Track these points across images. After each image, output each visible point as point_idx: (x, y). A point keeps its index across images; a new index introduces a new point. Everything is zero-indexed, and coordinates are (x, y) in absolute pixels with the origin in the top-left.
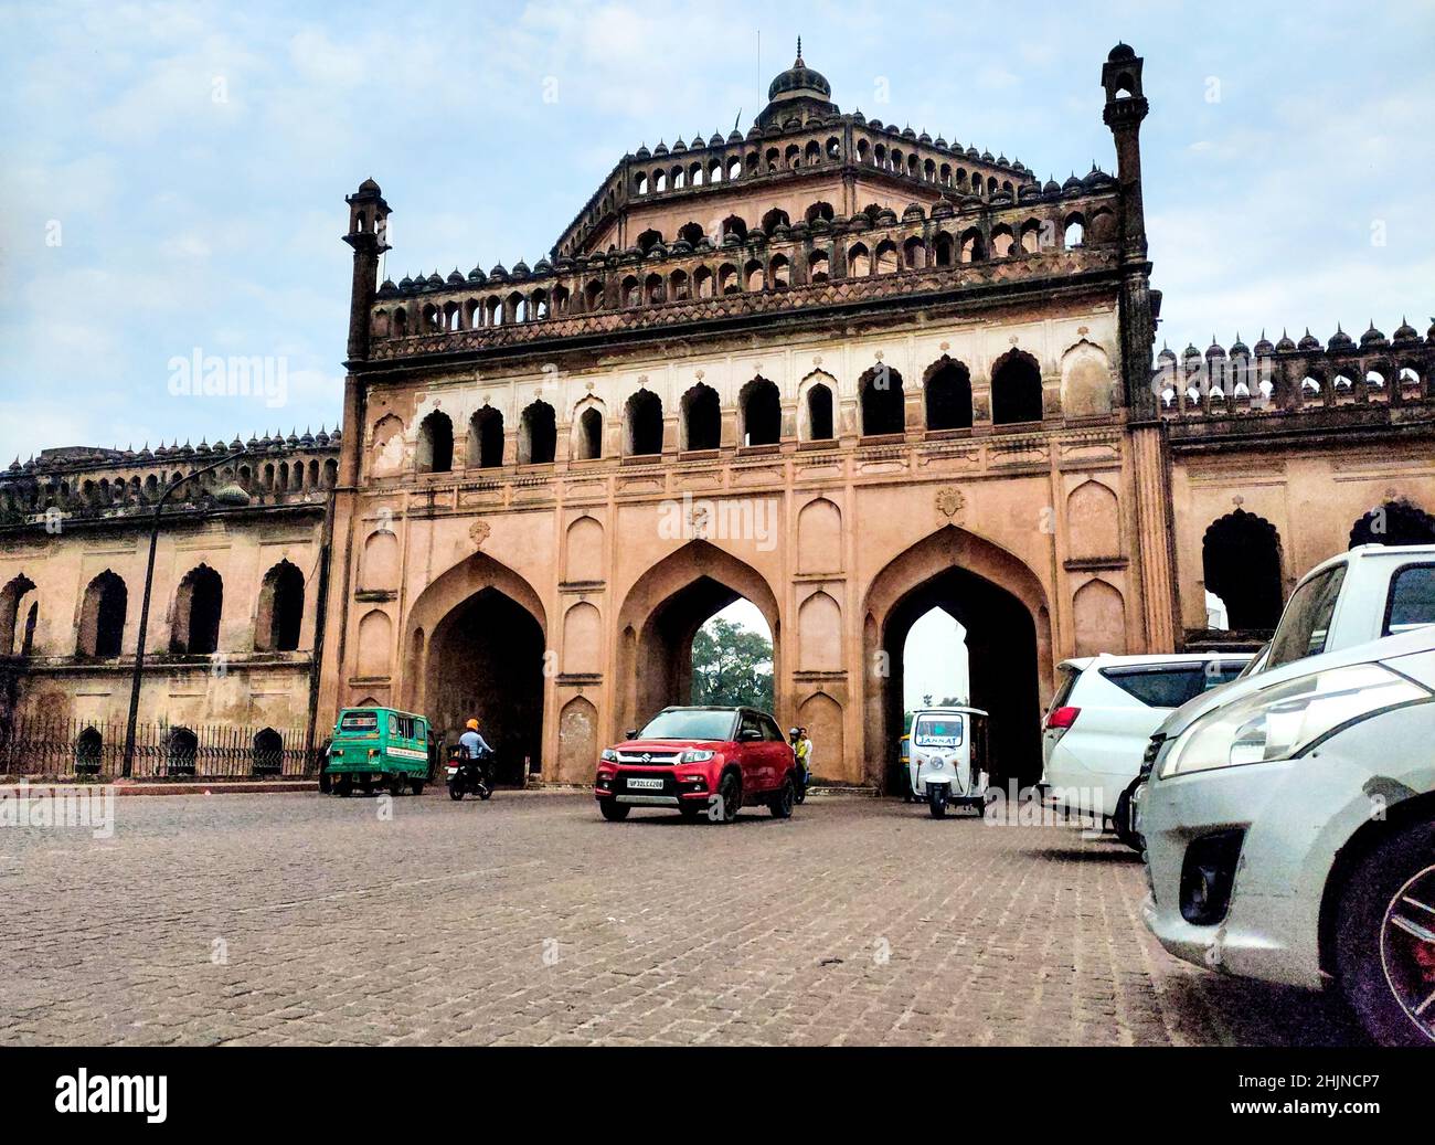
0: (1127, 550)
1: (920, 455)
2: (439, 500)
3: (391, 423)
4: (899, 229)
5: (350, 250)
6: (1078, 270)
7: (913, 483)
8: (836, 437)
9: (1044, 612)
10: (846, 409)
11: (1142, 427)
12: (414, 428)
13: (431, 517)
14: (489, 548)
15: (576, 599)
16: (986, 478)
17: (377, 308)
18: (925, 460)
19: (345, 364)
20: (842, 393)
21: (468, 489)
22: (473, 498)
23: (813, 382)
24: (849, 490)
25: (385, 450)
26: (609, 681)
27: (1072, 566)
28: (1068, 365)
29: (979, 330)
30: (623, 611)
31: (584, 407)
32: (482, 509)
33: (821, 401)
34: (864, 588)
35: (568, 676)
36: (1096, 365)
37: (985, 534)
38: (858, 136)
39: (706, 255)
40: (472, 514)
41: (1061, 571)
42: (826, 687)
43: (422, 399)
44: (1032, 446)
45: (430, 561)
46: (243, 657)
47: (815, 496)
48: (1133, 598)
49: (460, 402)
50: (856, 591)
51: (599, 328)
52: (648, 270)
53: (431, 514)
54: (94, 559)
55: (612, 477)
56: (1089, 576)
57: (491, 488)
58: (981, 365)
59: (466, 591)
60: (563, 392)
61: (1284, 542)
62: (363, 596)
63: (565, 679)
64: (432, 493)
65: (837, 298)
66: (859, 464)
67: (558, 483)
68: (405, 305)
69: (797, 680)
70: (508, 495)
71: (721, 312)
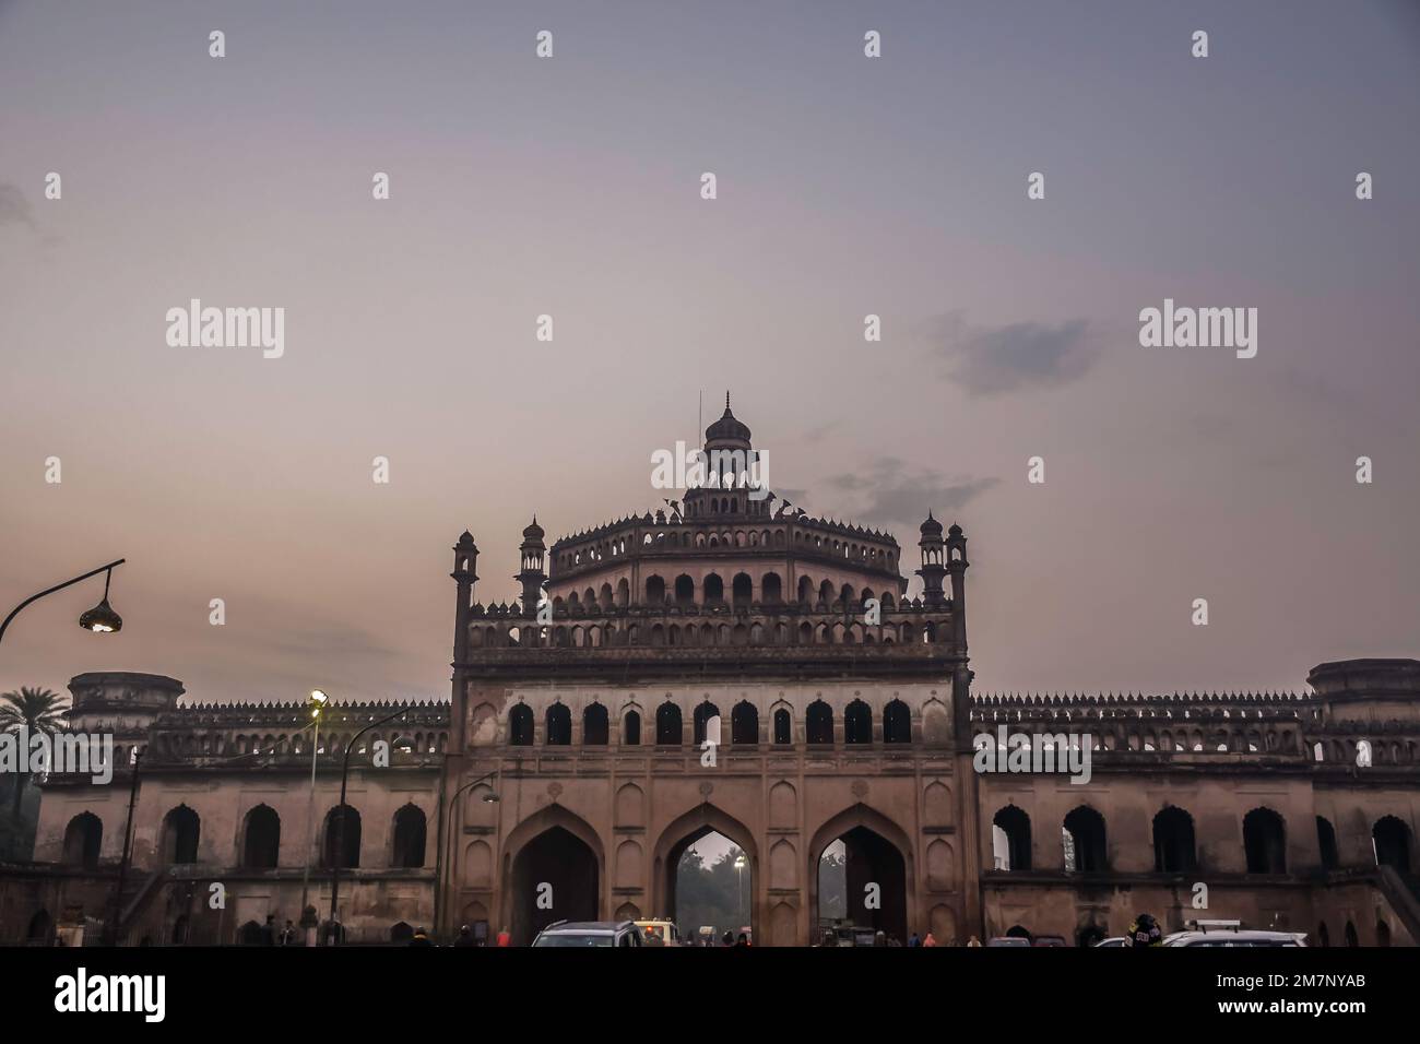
0: (955, 823)
1: (843, 759)
2: (524, 766)
3: (486, 709)
4: (831, 617)
5: (455, 583)
6: (931, 656)
7: (839, 776)
8: (793, 742)
9: (911, 855)
10: (799, 726)
11: (963, 753)
12: (504, 716)
13: (519, 777)
14: (560, 800)
15: (625, 838)
16: (880, 776)
17: (474, 625)
18: (846, 762)
19: (452, 665)
20: (797, 716)
21: (546, 759)
22: (549, 766)
23: (778, 707)
24: (801, 779)
25: (482, 727)
26: (647, 892)
27: (928, 831)
28: (926, 711)
29: (877, 686)
30: (656, 848)
31: (628, 710)
32: (557, 774)
33: (783, 718)
34: (809, 839)
35: (620, 889)
36: (939, 713)
37: (879, 809)
39: (710, 617)
40: (549, 777)
41: (921, 834)
42: (787, 899)
43: (510, 694)
44: (906, 758)
45: (519, 808)
46: (379, 871)
47: (779, 780)
48: (958, 851)
49: (539, 699)
50: (805, 841)
51: (637, 656)
52: (671, 621)
53: (519, 774)
54: (250, 795)
55: (649, 758)
56: (934, 838)
57: (563, 760)
58: (878, 707)
59: (540, 829)
60: (616, 700)
61: (1033, 824)
62: (469, 830)
63: (619, 891)
64: (519, 761)
65: (794, 655)
66: (807, 762)
67: (611, 760)
68: (494, 625)
69: (770, 895)
70: (574, 765)
71: (719, 655)
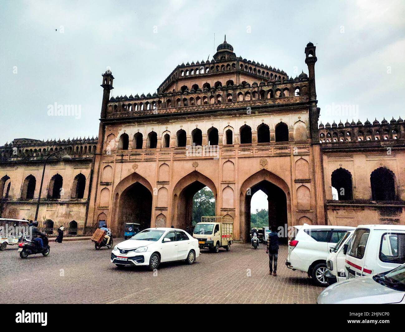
0: (311, 177)
1: (256, 150)
2: (124, 158)
3: (112, 136)
4: (251, 89)
5: (103, 89)
6: (298, 102)
7: (254, 157)
8: (233, 144)
9: (289, 193)
10: (236, 136)
11: (315, 144)
12: (118, 138)
13: (122, 162)
14: (137, 171)
15: (161, 186)
16: (273, 157)
17: (109, 104)
18: (257, 151)
19: (100, 119)
20: (235, 132)
21: (132, 155)
22: (134, 157)
23: (227, 129)
24: (237, 158)
25: (110, 143)
26: (170, 209)
27: (297, 181)
28: (295, 127)
29: (272, 116)
30: (174, 190)
31: (165, 133)
32: (136, 161)
33: (229, 134)
34: (240, 185)
35: (158, 208)
36: (303, 127)
37: (273, 172)
38: (240, 63)
39: (199, 94)
40: (133, 162)
41: (293, 183)
42: (229, 213)
43: (121, 130)
44: (286, 148)
45: (121, 174)
46: (67, 200)
47: (227, 160)
48: (312, 190)
49: (131, 131)
50: (238, 186)
51: (170, 112)
52: (183, 97)
53: (122, 161)
54: (27, 172)
55: (172, 153)
56: (301, 184)
57: (139, 155)
58: (272, 125)
59: (131, 183)
60: (160, 130)
61: (353, 177)
62: (102, 184)
63: (158, 209)
64: (122, 156)
65: (234, 106)
66: (239, 152)
67: (157, 154)
68: (117, 104)
69: (222, 211)
70: (143, 157)
71: (203, 109)
